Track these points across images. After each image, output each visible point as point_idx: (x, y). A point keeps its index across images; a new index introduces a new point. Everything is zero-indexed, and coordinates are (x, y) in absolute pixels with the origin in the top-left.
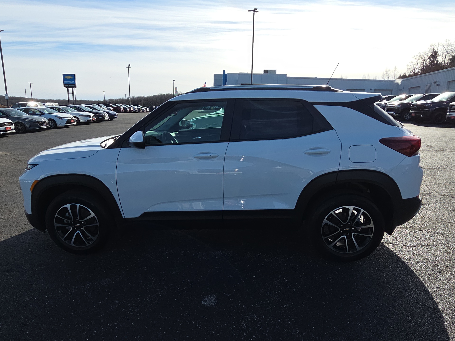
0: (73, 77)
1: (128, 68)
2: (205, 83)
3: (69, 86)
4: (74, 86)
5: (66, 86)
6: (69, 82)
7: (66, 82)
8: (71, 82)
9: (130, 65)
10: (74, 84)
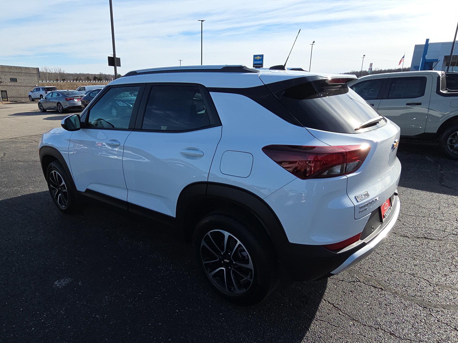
0: (261, 57)
1: (312, 45)
2: (403, 57)
3: (258, 66)
4: (261, 66)
5: (254, 66)
6: (258, 62)
7: (256, 62)
8: (259, 62)
9: (314, 42)
10: (262, 64)
